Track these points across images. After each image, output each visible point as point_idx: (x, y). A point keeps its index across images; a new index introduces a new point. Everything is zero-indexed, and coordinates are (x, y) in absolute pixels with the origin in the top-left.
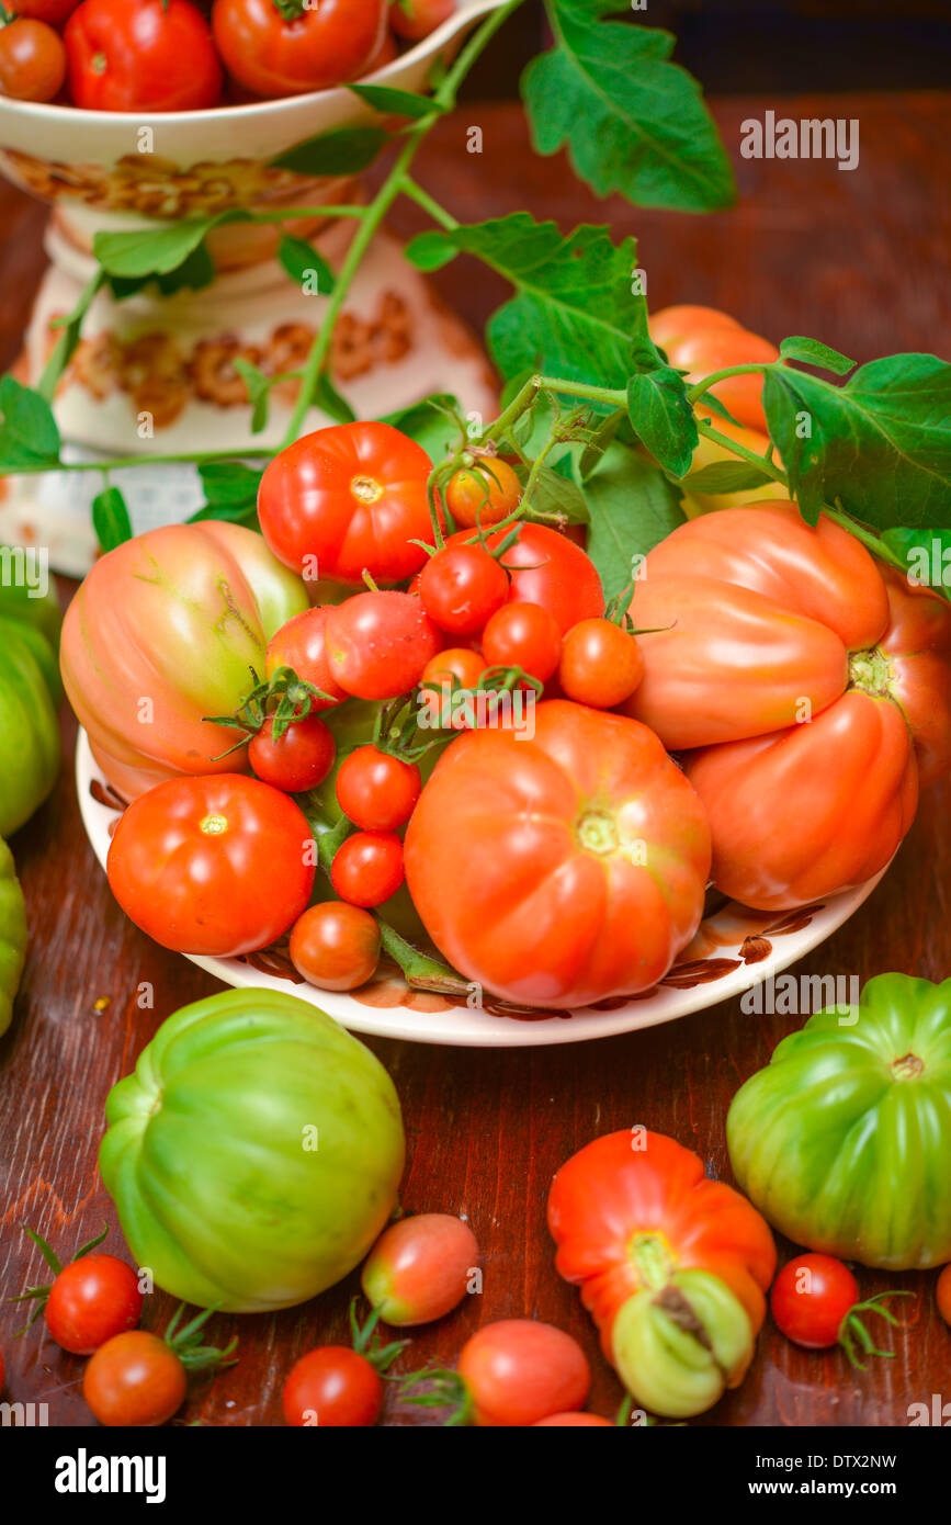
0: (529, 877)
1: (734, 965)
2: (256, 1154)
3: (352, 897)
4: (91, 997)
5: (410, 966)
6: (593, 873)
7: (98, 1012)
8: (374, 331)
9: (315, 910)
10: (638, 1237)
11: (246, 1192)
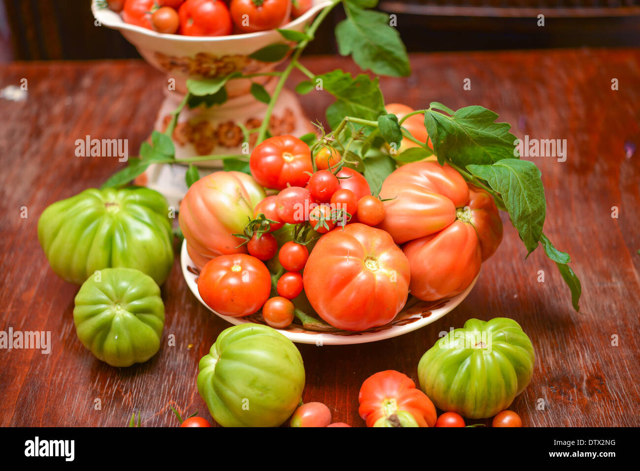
0: (348, 277)
1: (419, 319)
2: (256, 371)
3: (285, 295)
4: (186, 344)
5: (305, 320)
6: (371, 277)
7: (188, 349)
8: (282, 122)
9: (272, 299)
10: (386, 401)
11: (252, 384)
